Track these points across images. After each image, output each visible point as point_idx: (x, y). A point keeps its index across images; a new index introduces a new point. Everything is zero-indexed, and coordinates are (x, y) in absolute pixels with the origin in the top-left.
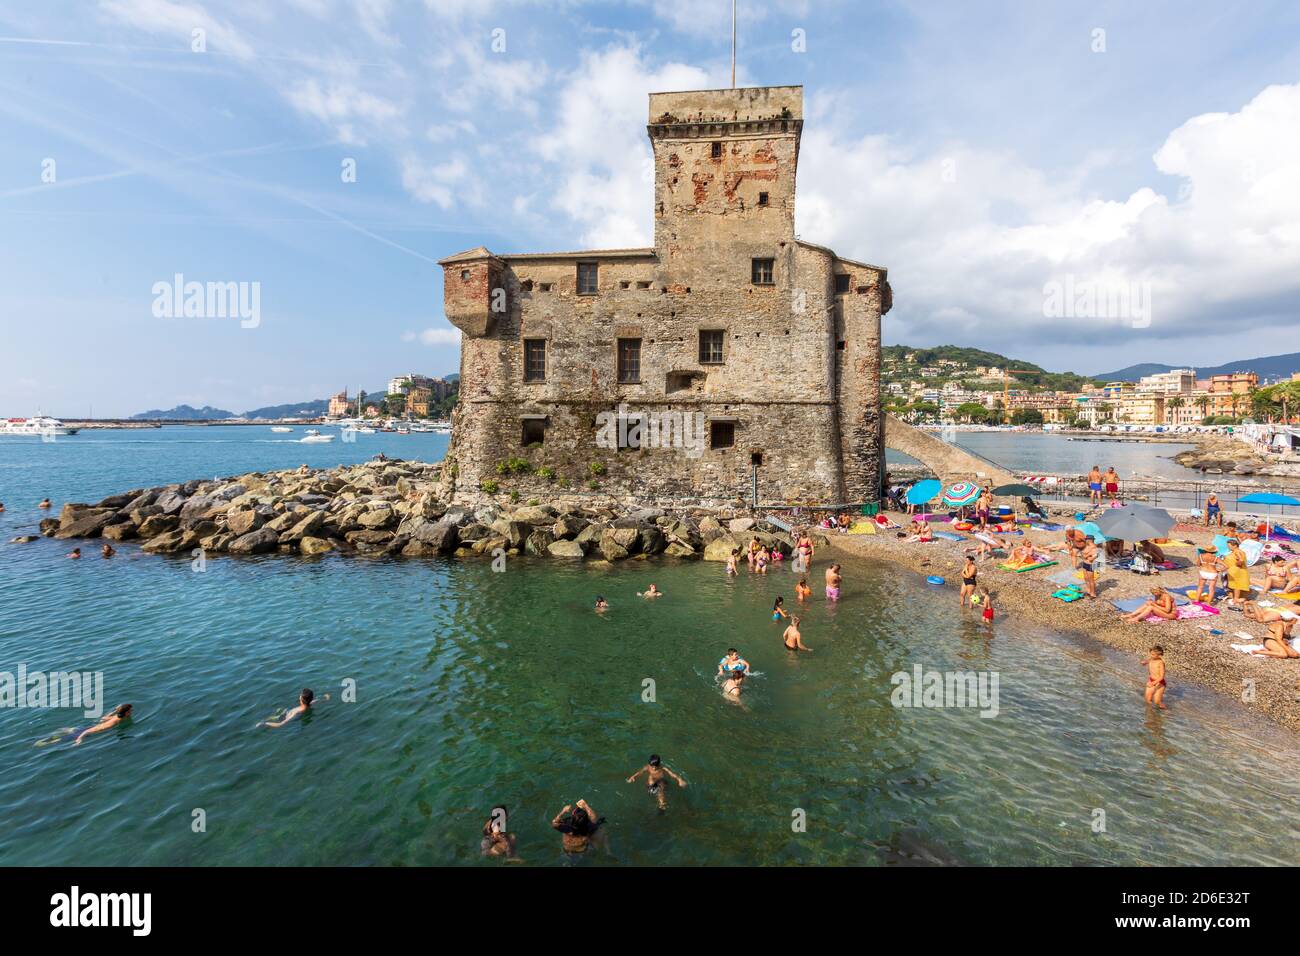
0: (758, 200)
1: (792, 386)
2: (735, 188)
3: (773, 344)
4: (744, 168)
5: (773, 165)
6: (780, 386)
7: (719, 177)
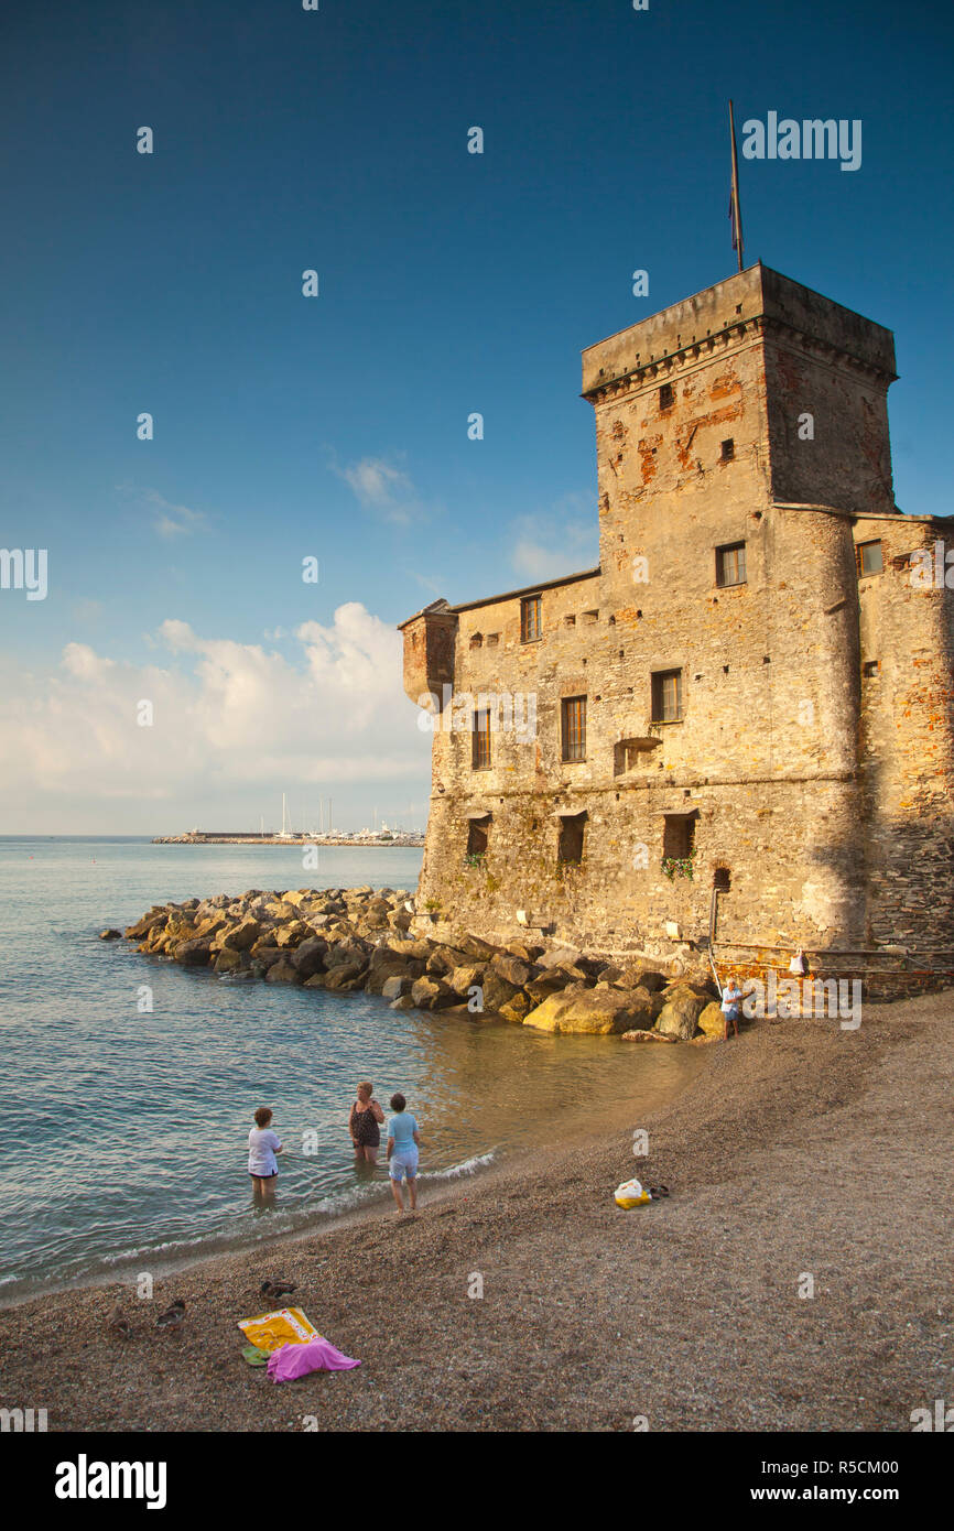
0: (719, 453)
1: (775, 751)
2: (689, 446)
3: (745, 682)
4: (699, 412)
5: (735, 397)
6: (760, 753)
7: (670, 437)
